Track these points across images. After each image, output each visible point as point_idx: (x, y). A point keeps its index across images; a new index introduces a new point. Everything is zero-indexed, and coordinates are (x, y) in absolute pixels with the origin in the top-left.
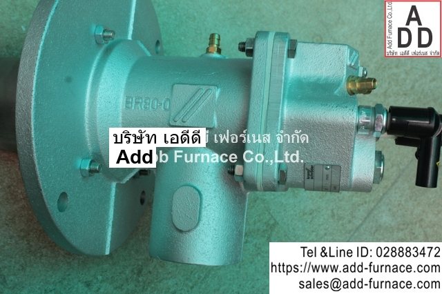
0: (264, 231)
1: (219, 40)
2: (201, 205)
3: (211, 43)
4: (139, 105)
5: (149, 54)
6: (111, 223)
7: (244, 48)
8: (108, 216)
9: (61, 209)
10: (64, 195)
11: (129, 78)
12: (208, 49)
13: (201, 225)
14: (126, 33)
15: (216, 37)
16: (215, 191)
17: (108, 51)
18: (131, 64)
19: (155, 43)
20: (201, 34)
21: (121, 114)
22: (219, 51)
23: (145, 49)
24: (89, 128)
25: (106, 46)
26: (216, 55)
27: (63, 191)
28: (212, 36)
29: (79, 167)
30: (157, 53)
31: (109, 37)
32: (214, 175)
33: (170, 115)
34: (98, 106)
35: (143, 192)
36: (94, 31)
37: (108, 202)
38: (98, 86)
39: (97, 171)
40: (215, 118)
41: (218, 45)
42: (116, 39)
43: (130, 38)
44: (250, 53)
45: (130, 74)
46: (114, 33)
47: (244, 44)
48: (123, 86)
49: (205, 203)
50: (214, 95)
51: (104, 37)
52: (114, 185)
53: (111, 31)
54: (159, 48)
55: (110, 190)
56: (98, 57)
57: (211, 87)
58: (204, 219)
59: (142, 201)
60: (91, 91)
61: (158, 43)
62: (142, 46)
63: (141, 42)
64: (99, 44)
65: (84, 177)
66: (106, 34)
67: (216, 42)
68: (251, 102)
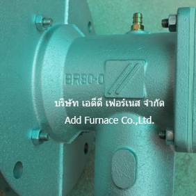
0: (182, 166)
1: (141, 18)
2: (136, 166)
3: (135, 22)
4: (77, 81)
5: (83, 35)
6: (61, 176)
7: (167, 24)
8: (59, 171)
9: (17, 177)
10: (19, 164)
11: (67, 58)
12: (132, 27)
13: (137, 182)
14: (63, 19)
15: (139, 15)
16: (148, 152)
17: (48, 37)
18: (68, 46)
19: (87, 24)
20: (119, 18)
21: (62, 90)
22: (142, 28)
23: (80, 31)
24: (36, 103)
25: (46, 32)
26: (140, 32)
27: (17, 161)
28: (135, 16)
29: (30, 137)
30: (90, 32)
31: (48, 24)
32: (146, 138)
33: (104, 88)
34: (43, 84)
35: (86, 144)
36: (34, 20)
37: (57, 159)
38: (41, 68)
39: (46, 140)
40: (145, 89)
41: (141, 23)
42: (54, 25)
43: (66, 23)
44: (174, 28)
45: (68, 54)
46: (52, 20)
47: (167, 20)
48: (63, 66)
49: (139, 164)
50: (143, 68)
51: (44, 24)
52: (62, 145)
53: (49, 19)
54: (91, 28)
55: (59, 149)
56: (40, 42)
57: (139, 62)
58: (140, 178)
59: (86, 151)
60: (36, 72)
61: (90, 24)
62: (77, 29)
63: (76, 25)
64: (40, 31)
65: (35, 145)
66: (45, 22)
67: (139, 20)
68: (178, 74)
